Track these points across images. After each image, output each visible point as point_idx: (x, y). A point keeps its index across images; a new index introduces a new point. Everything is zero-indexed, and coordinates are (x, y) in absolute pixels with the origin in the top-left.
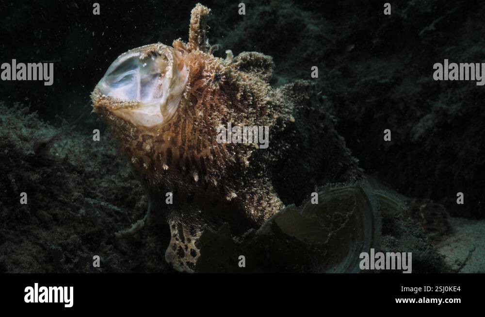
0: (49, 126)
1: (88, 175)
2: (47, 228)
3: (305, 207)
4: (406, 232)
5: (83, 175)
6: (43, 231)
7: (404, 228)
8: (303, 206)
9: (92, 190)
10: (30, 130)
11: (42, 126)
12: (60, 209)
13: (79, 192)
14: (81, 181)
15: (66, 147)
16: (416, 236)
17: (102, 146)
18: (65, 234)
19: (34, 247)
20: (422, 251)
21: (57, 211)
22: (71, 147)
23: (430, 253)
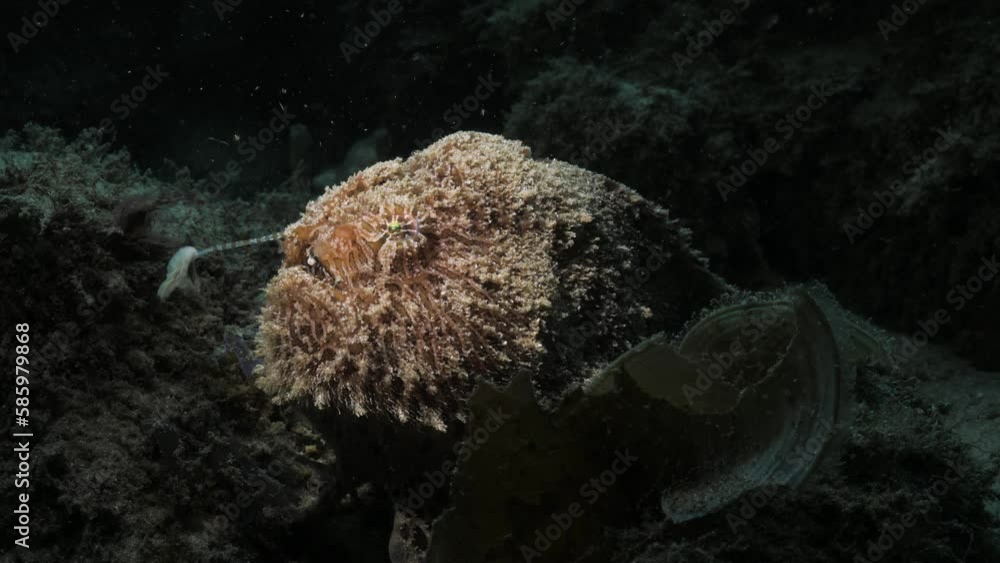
0: (149, 180)
1: (231, 278)
2: (148, 387)
3: (687, 335)
4: (888, 395)
5: (222, 279)
6: (143, 393)
7: (886, 387)
8: (684, 334)
9: (241, 309)
10: (112, 186)
11: (136, 180)
12: (177, 348)
13: (214, 314)
14: (216, 291)
15: (187, 223)
16: (911, 404)
17: (258, 221)
18: (186, 399)
19: (124, 426)
20: (922, 434)
21: (170, 351)
22: (196, 223)
23: (938, 437)
